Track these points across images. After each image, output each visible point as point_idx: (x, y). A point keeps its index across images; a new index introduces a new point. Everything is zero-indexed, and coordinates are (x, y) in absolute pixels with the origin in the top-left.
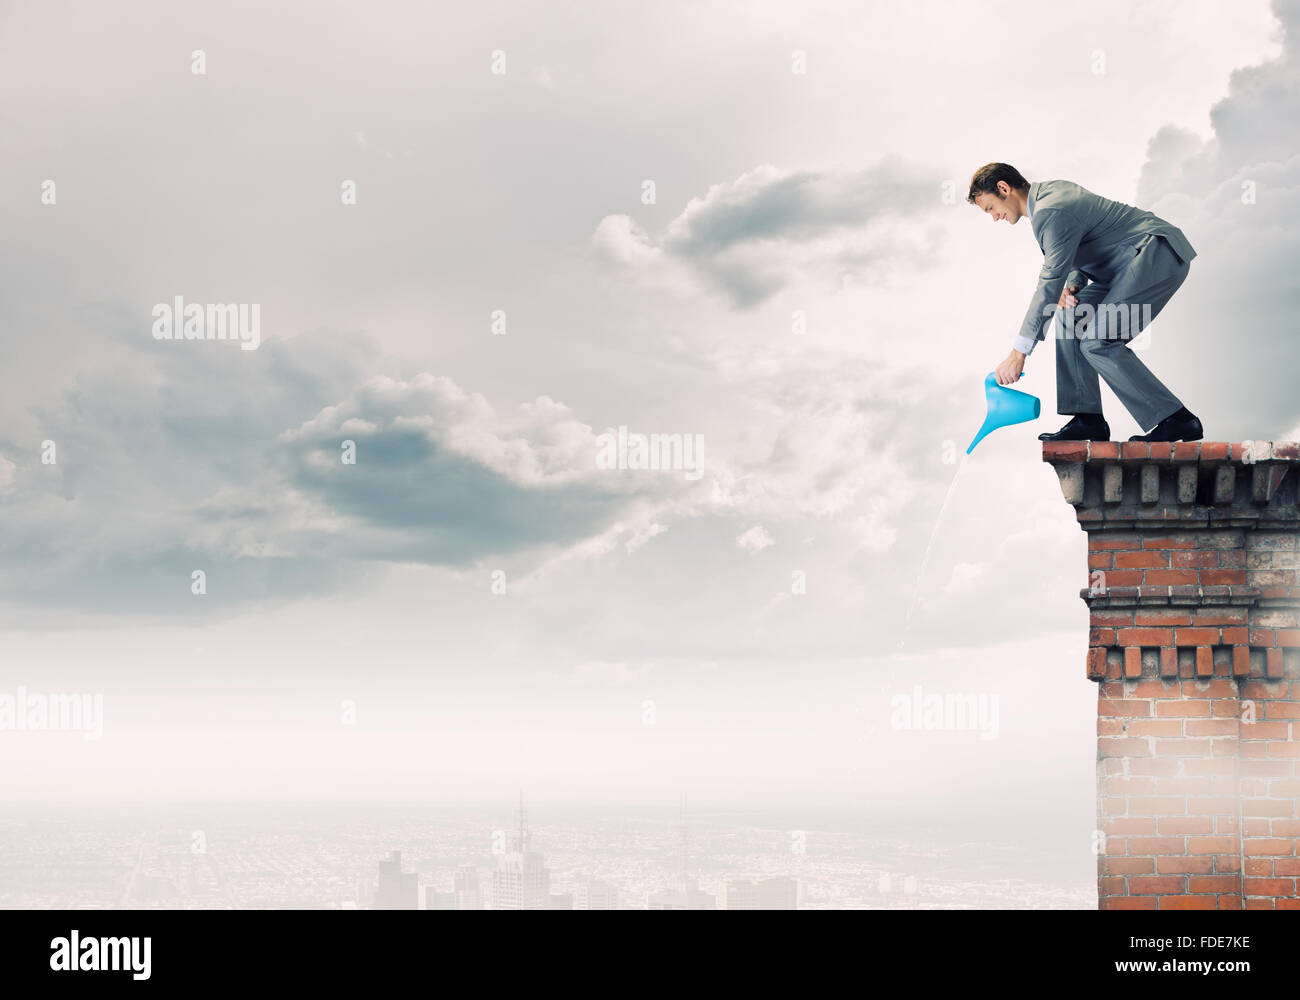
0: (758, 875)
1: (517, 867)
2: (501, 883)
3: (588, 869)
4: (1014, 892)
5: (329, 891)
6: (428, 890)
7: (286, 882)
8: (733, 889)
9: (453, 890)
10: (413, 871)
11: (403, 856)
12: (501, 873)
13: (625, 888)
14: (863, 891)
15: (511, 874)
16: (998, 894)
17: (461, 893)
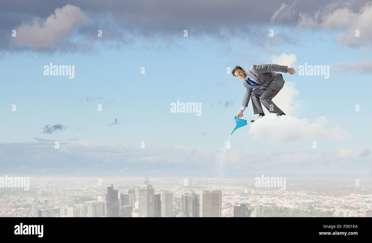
0: (211, 189)
1: (145, 188)
2: (141, 192)
3: (165, 188)
4: (281, 193)
5: (94, 194)
6: (121, 194)
7: (82, 192)
8: (205, 193)
9: (127, 194)
10: (117, 189)
11: (114, 186)
12: (141, 189)
13: (175, 193)
14: (240, 193)
15: (144, 190)
16: (277, 194)
17: (130, 194)
